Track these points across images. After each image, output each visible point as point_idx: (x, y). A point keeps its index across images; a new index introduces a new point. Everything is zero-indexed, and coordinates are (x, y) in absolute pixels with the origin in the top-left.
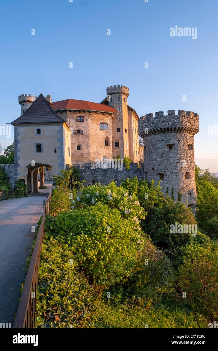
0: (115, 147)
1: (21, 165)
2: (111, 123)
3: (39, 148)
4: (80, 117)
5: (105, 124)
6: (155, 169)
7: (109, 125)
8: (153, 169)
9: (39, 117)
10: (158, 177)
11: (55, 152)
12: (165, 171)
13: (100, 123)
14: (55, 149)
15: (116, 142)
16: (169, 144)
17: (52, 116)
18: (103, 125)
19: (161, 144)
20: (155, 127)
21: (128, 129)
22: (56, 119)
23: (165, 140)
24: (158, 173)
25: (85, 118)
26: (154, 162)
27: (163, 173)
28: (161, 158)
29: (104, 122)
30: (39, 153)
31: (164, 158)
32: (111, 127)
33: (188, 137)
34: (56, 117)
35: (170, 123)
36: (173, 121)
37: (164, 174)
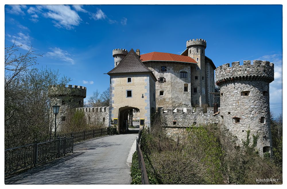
0: (193, 93)
1: (115, 107)
2: (190, 72)
3: (129, 94)
4: (163, 67)
5: (185, 73)
6: (231, 113)
7: (188, 74)
8: (229, 113)
9: (130, 68)
10: (234, 120)
11: (143, 97)
12: (240, 115)
13: (181, 72)
14: (143, 95)
15: (194, 88)
16: (244, 90)
17: (141, 67)
18: (183, 73)
19: (237, 91)
20: (232, 76)
21: (205, 76)
22: (144, 69)
23: (240, 87)
24: (234, 117)
25: (167, 67)
26: (231, 107)
27: (238, 117)
28: (237, 104)
29: (184, 71)
30: (129, 98)
31: (239, 103)
32: (190, 75)
33: (263, 85)
34: (144, 68)
35: (246, 72)
36: (249, 70)
37: (240, 118)
